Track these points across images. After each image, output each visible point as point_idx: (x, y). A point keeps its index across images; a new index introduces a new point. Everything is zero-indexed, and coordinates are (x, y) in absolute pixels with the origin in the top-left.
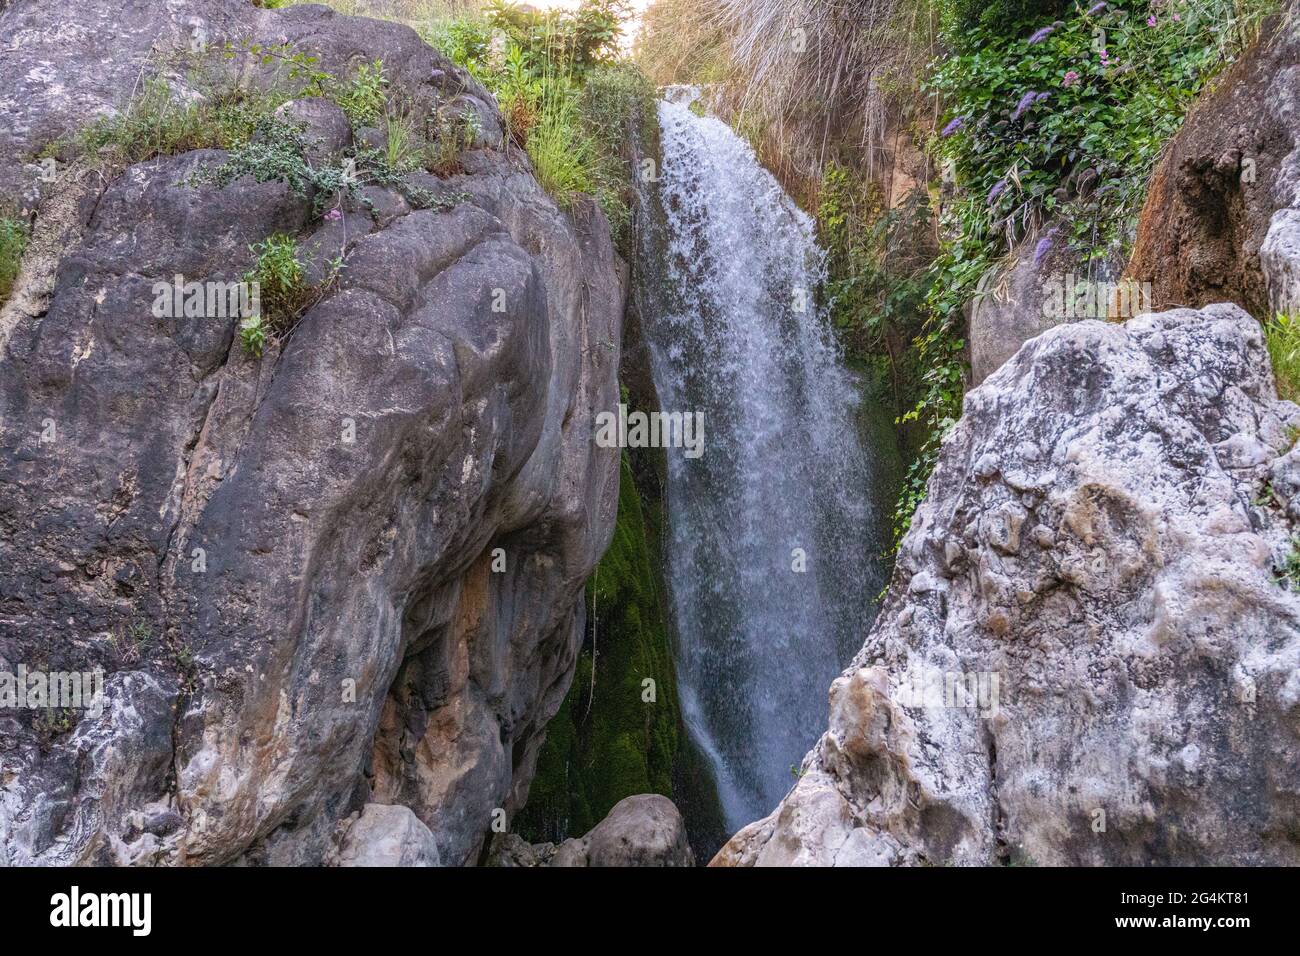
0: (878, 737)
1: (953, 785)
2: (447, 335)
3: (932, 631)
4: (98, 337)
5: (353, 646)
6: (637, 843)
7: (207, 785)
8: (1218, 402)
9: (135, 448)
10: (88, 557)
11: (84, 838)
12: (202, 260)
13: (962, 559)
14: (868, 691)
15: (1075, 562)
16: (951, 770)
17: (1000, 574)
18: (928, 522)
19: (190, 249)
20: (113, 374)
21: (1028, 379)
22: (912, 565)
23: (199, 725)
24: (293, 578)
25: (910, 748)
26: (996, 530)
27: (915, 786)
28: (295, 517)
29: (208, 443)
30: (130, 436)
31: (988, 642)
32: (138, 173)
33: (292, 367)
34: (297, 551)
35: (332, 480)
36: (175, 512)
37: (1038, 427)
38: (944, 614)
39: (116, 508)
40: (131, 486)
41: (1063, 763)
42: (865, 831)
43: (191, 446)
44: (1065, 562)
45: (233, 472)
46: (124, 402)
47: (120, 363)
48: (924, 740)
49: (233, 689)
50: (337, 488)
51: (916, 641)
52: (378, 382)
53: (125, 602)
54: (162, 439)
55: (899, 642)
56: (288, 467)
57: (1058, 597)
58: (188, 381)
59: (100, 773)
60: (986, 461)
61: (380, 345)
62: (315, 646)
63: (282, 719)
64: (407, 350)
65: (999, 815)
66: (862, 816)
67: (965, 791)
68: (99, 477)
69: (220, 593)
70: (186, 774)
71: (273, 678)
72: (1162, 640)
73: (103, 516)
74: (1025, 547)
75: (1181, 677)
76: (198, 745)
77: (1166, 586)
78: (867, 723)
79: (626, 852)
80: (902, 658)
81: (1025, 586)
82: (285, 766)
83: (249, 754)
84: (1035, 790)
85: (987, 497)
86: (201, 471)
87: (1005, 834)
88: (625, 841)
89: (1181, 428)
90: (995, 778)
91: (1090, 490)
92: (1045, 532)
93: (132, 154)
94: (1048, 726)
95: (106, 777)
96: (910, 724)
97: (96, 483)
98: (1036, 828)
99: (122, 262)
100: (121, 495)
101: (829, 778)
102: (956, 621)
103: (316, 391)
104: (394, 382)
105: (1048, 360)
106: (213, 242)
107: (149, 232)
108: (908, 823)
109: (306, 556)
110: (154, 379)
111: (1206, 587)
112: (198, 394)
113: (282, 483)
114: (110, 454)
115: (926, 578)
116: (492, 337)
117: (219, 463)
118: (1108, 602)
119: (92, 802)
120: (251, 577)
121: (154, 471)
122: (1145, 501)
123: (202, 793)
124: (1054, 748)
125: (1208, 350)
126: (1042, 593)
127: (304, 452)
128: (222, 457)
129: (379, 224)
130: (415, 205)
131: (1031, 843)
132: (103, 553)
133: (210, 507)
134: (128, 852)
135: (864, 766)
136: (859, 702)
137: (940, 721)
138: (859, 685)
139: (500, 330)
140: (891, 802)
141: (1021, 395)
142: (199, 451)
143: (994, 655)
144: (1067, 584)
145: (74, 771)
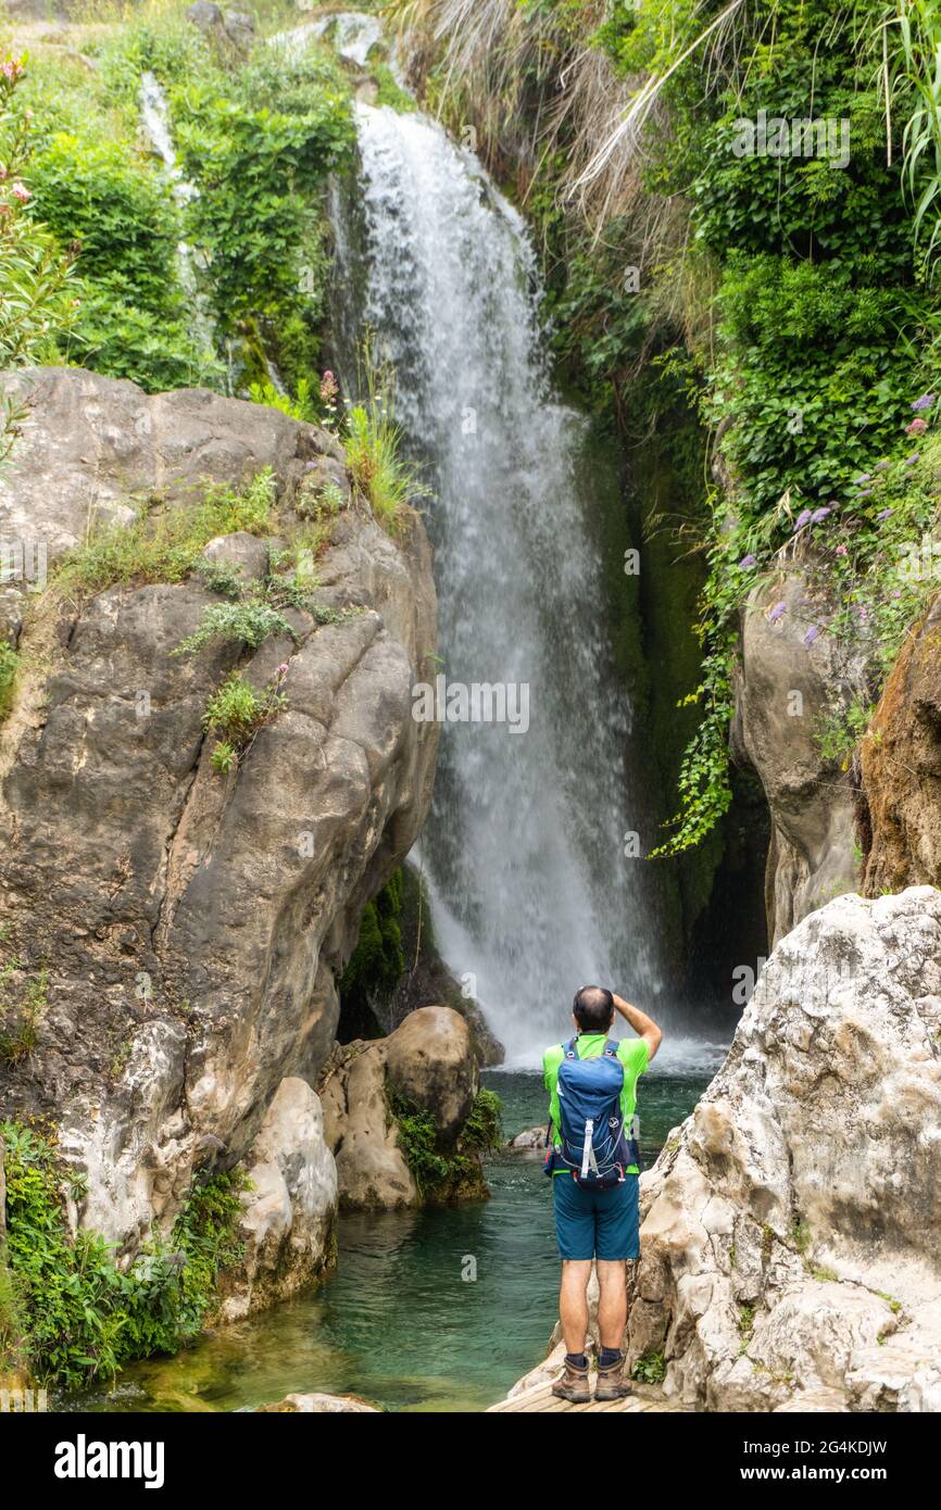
0: (726, 1146)
1: (769, 1177)
2: (361, 744)
3: (758, 1085)
4: (91, 749)
5: (297, 986)
6: (434, 1056)
7: (208, 1102)
8: (920, 972)
9: (126, 838)
10: (98, 924)
11: (140, 1149)
12: (169, 687)
13: (775, 1046)
14: (720, 1119)
15: (839, 1063)
16: (768, 1169)
17: (798, 1061)
18: (755, 1017)
19: (160, 678)
20: (107, 781)
21: (815, 946)
22: (745, 1042)
23: (201, 1059)
24: (262, 946)
25: (744, 1156)
26: (796, 1037)
27: (748, 1177)
28: (261, 900)
29: (187, 838)
30: (121, 828)
31: (789, 1097)
32: (105, 603)
33: (251, 780)
34: (264, 926)
35: (286, 871)
36: (162, 889)
38: (764, 1075)
39: (115, 885)
40: (125, 868)
41: (830, 1172)
42: (717, 1200)
43: (171, 838)
44: (834, 1063)
45: (208, 861)
46: (116, 802)
47: (110, 771)
48: (753, 1150)
49: (225, 1033)
50: (291, 876)
51: (748, 1090)
52: (315, 791)
53: (129, 960)
54: (148, 833)
55: (738, 1088)
56: (252, 859)
57: (830, 1079)
58: (167, 787)
59: (148, 1103)
61: (316, 761)
62: (273, 991)
63: (252, 1046)
64: (335, 763)
65: (794, 1195)
66: (715, 1187)
67: (776, 1181)
68: (99, 860)
69: (206, 957)
70: (194, 1094)
71: (248, 1020)
72: (884, 1115)
73: (104, 891)
74: (811, 1049)
75: (893, 1135)
76: (203, 1073)
77: (887, 1086)
78: (721, 1137)
79: (423, 1065)
80: (739, 1098)
81: (813, 1071)
82: (252, 1079)
83: (232, 1075)
84: (815, 1185)
85: (791, 1013)
86: (181, 859)
87: (798, 1206)
88: (421, 1053)
89: (900, 991)
90: (792, 1174)
91: (849, 1026)
92: (823, 1042)
93: (98, 584)
94: (822, 1151)
95: (152, 1105)
96: (745, 1142)
97: (97, 865)
98: (814, 1205)
99: (104, 686)
100: (118, 876)
101: (695, 1162)
102: (772, 1081)
103: (271, 800)
104: (327, 791)
105: (828, 939)
106: (177, 672)
107: (124, 662)
108: (743, 1195)
109: (270, 928)
110: (139, 784)
111: (906, 1091)
112: (175, 798)
113: (248, 873)
114: (108, 843)
115: (753, 1052)
116: (389, 735)
117: (196, 853)
118: (857, 1088)
119: (143, 1123)
120: (231, 946)
121: (143, 858)
122: (879, 1036)
123: (206, 1108)
124: (826, 1164)
125: (916, 938)
126: (821, 1077)
127: (263, 848)
128: (198, 848)
129: (297, 643)
130: (321, 622)
131: (812, 1212)
132: (108, 921)
133: (191, 888)
134: (163, 1155)
135: (717, 1160)
136: (715, 1125)
137: (762, 1140)
138: (715, 1114)
139: (395, 730)
140: (732, 1183)
141: (811, 955)
142: (179, 843)
143: (794, 1106)
144: (835, 1074)
145: (130, 1103)
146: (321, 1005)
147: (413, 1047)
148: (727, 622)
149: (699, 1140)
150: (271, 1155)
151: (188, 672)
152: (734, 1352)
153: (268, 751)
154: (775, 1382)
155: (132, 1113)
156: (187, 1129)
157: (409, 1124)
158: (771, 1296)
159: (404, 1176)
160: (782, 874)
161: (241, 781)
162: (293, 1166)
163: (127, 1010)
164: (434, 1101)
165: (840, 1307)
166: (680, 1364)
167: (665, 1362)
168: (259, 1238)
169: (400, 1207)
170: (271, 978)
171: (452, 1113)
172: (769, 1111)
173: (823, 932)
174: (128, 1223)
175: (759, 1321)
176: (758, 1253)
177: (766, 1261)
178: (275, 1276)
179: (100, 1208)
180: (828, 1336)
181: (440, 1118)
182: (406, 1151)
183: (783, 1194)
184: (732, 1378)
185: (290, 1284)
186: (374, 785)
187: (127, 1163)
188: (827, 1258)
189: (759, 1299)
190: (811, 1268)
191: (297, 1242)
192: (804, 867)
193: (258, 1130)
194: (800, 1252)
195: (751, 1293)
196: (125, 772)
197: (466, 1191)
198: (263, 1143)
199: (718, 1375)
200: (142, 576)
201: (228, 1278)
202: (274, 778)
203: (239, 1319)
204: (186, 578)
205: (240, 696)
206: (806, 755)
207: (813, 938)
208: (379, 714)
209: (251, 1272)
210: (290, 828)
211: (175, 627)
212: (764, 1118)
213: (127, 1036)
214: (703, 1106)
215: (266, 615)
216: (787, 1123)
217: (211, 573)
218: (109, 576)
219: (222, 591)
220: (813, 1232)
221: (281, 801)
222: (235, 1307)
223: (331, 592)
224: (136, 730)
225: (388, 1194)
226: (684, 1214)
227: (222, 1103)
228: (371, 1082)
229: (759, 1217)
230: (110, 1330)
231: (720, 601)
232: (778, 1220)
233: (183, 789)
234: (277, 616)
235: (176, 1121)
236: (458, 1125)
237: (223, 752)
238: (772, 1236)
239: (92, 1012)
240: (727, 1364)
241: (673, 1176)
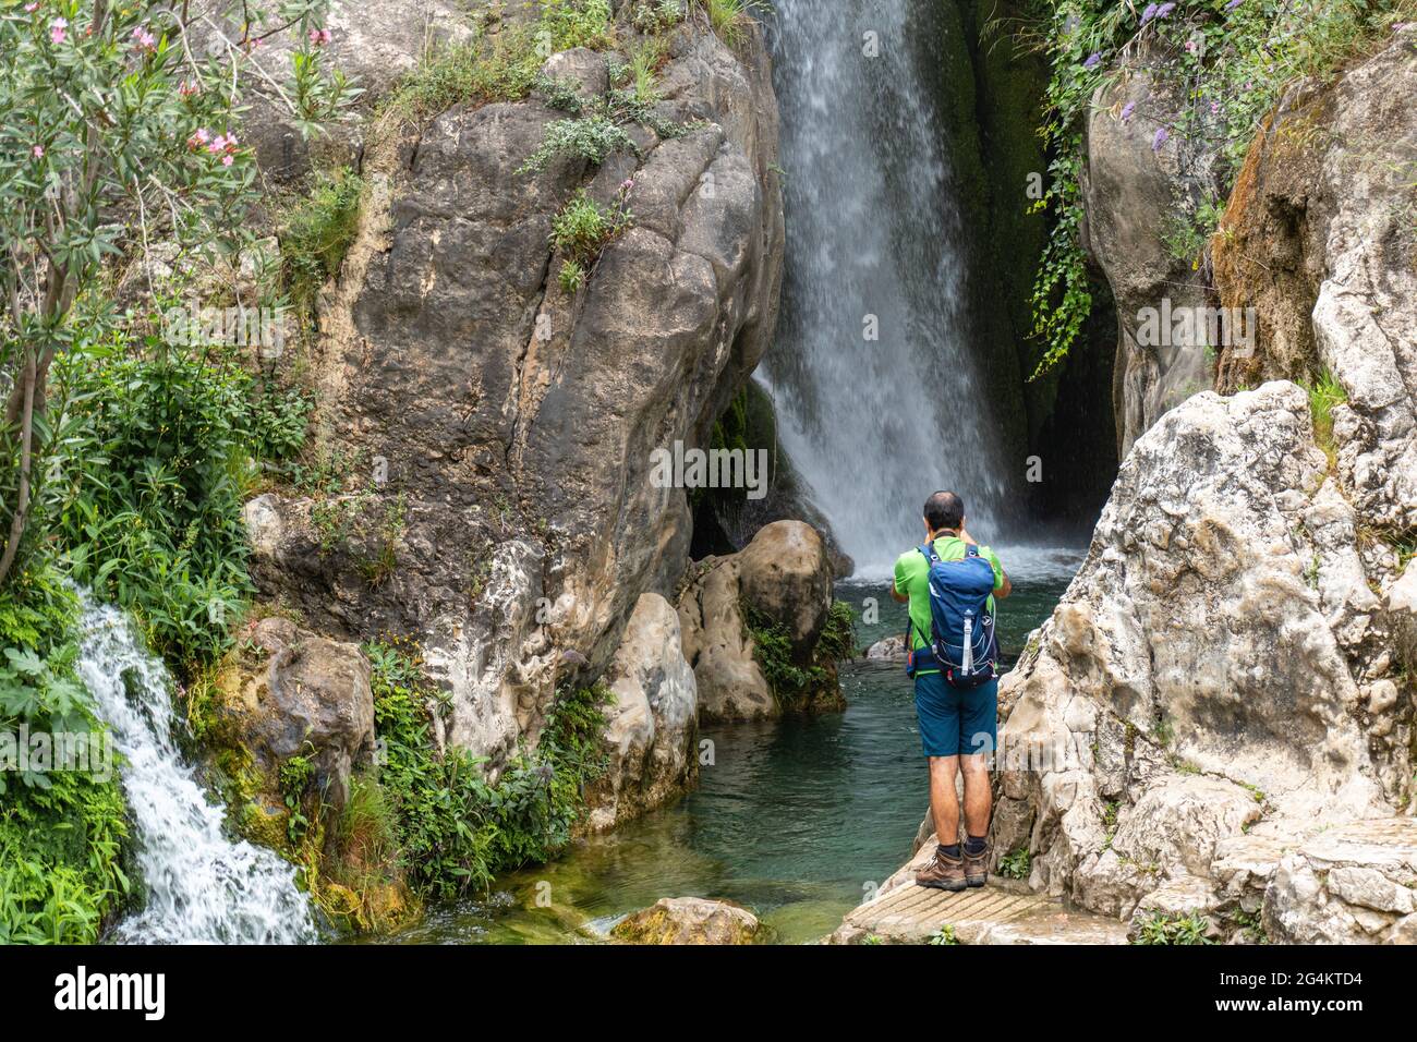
0: (1087, 645)
1: (1130, 675)
2: (707, 258)
3: (1117, 585)
4: (438, 272)
5: (652, 503)
6: (787, 569)
7: (569, 618)
8: (1279, 467)
9: (477, 360)
10: (452, 446)
11: (503, 666)
12: (514, 207)
13: (1134, 544)
14: (1080, 620)
15: (1199, 560)
16: (1129, 666)
17: (1158, 561)
18: (1113, 518)
19: (504, 198)
20: (456, 303)
21: (1173, 445)
22: (1104, 542)
23: (560, 576)
24: (616, 463)
25: (1106, 654)
26: (1155, 535)
27: (1110, 675)
28: (613, 417)
29: (538, 357)
30: (472, 350)
31: (1150, 596)
32: (446, 124)
33: (600, 299)
34: (617, 443)
35: (638, 388)
36: (515, 410)
37: (1179, 478)
38: (1124, 574)
39: (468, 407)
40: (477, 389)
41: (1192, 667)
42: (1080, 698)
43: (521, 358)
44: (1194, 560)
45: (559, 380)
46: (465, 324)
47: (459, 293)
48: (1114, 649)
49: (583, 551)
50: (643, 392)
51: (1107, 589)
52: (664, 307)
53: (484, 481)
54: (498, 354)
55: (1097, 589)
56: (603, 377)
57: (1190, 576)
58: (515, 308)
59: (510, 621)
60: (1149, 492)
61: (664, 277)
62: (629, 507)
63: (609, 563)
64: (683, 278)
65: (1156, 691)
66: (1077, 686)
67: (1138, 678)
68: (451, 383)
69: (560, 475)
70: (554, 612)
71: (605, 537)
72: (1245, 610)
73: (457, 414)
74: (1170, 547)
75: (1254, 629)
76: (562, 590)
77: (1247, 581)
78: (1082, 637)
79: (777, 578)
80: (1099, 598)
81: (1172, 569)
82: (611, 595)
83: (591, 591)
84: (1177, 681)
85: (1149, 512)
86: (533, 379)
87: (1160, 702)
88: (775, 567)
89: (1258, 487)
90: (1154, 671)
91: (1208, 523)
92: (1182, 540)
93: (439, 105)
94: (1184, 647)
95: (513, 623)
96: (1105, 640)
97: (449, 388)
98: (1176, 700)
99: (449, 208)
100: (470, 397)
101: (1055, 663)
102: (1132, 580)
103: (621, 318)
104: (676, 306)
105: (1185, 437)
106: (521, 191)
107: (468, 184)
108: (1105, 694)
109: (623, 446)
110: (488, 306)
111: (1267, 585)
112: (524, 318)
113: (599, 391)
114: (459, 365)
115: (1112, 552)
116: (736, 249)
117: (547, 372)
118: (1217, 584)
119: (505, 641)
120: (586, 464)
121: (495, 379)
122: (1238, 532)
123: (566, 625)
124: (1187, 659)
125: (1274, 433)
126: (1181, 574)
127: (614, 365)
128: (549, 368)
129: (641, 159)
130: (664, 136)
131: (1174, 707)
132: (462, 443)
133: (544, 407)
134: (526, 671)
135: (1078, 660)
136: (1076, 625)
137: (1123, 638)
138: (1075, 614)
139: (741, 243)
140: (1094, 682)
141: (1169, 453)
142: (530, 363)
143: (1154, 604)
144: (1195, 571)
145: (492, 621)
146: (675, 521)
147: (766, 561)
148: (1072, 124)
149: (1060, 641)
150: (632, 669)
151: (532, 191)
152: (1099, 845)
153: (615, 268)
154: (1141, 873)
155: (495, 631)
156: (549, 646)
157: (765, 636)
158: (1135, 790)
159: (761, 688)
160: (1131, 378)
161: (590, 300)
162: (653, 679)
163: (485, 530)
164: (789, 614)
165: (1205, 798)
166: (1045, 860)
167: (1030, 857)
168: (623, 751)
169: (758, 719)
170: (626, 495)
171: (807, 625)
172: (1129, 610)
173: (1180, 430)
174: (495, 738)
175: (1122, 816)
176: (1121, 749)
177: (1129, 756)
178: (639, 786)
179: (467, 724)
180: (1194, 827)
181: (795, 630)
182: (762, 663)
183: (1145, 692)
184: (1098, 870)
185: (655, 794)
186: (723, 299)
187: (491, 680)
188: (1190, 752)
189: (1124, 794)
190: (1175, 762)
191: (660, 753)
192: (1154, 369)
193: (618, 646)
194: (1162, 747)
195: (1115, 788)
196: (473, 293)
197: (823, 701)
198: (623, 657)
199: (1084, 869)
200: (482, 96)
201: (595, 790)
202: (622, 295)
203: (607, 830)
204: (526, 96)
205: (585, 214)
206: (1154, 256)
207: (1170, 437)
208: (725, 227)
209: (617, 783)
210: (639, 344)
211: (518, 146)
212: (1125, 617)
213: (486, 556)
214: (1063, 607)
215: (609, 131)
216: (1148, 621)
217: (551, 90)
218: (449, 96)
219: (563, 108)
220: (1176, 727)
221: (632, 320)
222: (602, 817)
223: (672, 106)
224: (482, 251)
225: (746, 706)
226: (1047, 714)
227: (583, 619)
228: (725, 597)
229: (1122, 713)
230: (482, 842)
231: (1063, 103)
232: (1140, 717)
233: (531, 309)
234: (619, 132)
235: (538, 639)
236: (813, 637)
237: (570, 271)
238: (1135, 732)
239: (450, 533)
240: (1093, 857)
241: (1035, 676)
